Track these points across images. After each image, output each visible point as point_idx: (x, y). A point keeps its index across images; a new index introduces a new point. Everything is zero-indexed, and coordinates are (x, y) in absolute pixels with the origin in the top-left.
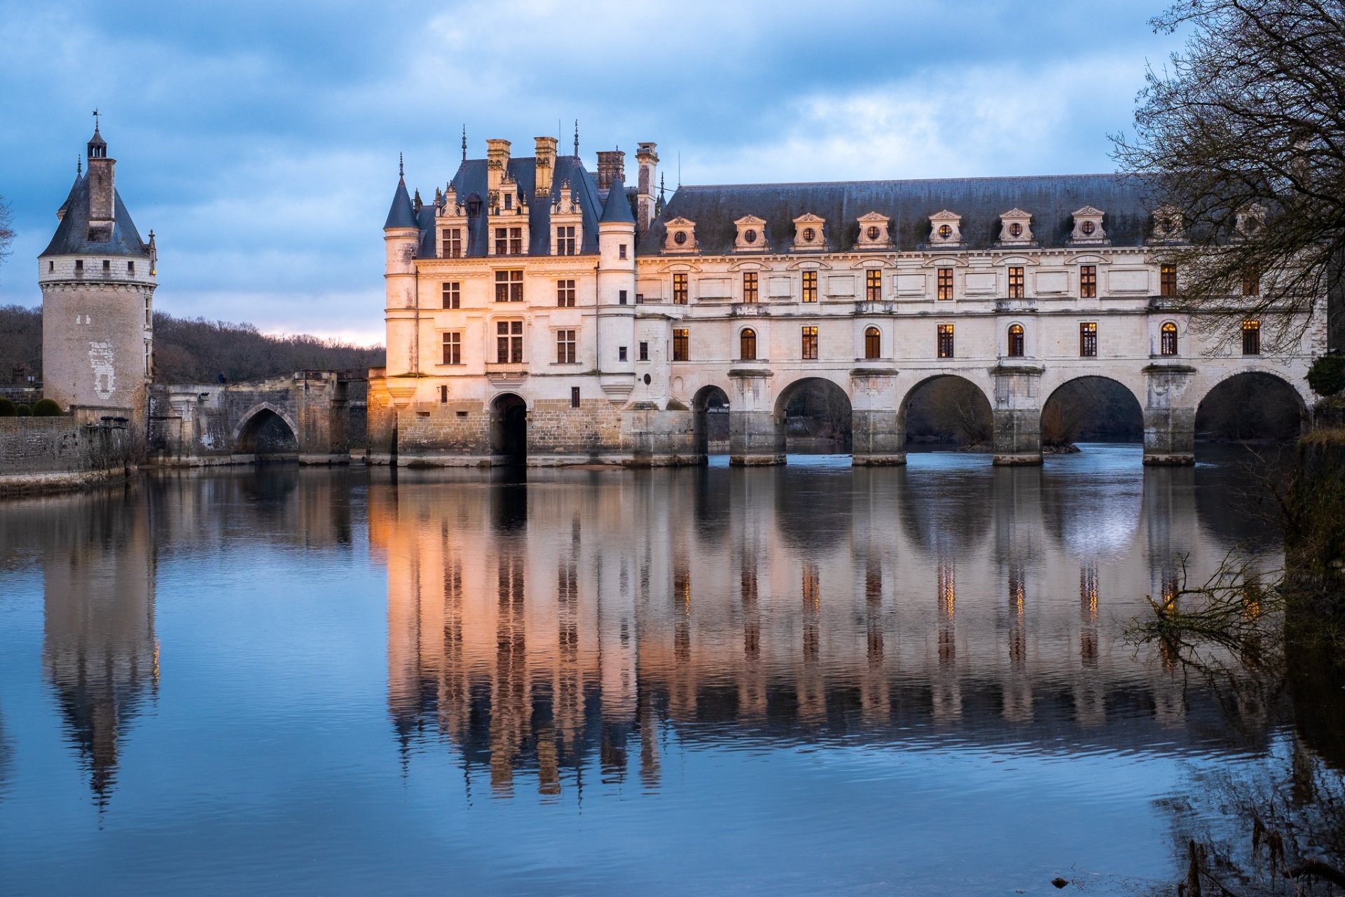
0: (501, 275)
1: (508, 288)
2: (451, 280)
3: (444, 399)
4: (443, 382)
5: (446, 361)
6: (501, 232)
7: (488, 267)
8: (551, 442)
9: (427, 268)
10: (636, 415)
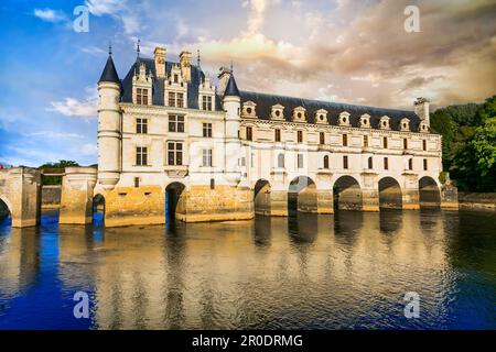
0: (172, 117)
1: (176, 124)
2: (142, 117)
3: (137, 185)
4: (137, 175)
5: (138, 163)
6: (171, 94)
7: (165, 112)
8: (200, 208)
9: (127, 108)
10: (242, 192)
